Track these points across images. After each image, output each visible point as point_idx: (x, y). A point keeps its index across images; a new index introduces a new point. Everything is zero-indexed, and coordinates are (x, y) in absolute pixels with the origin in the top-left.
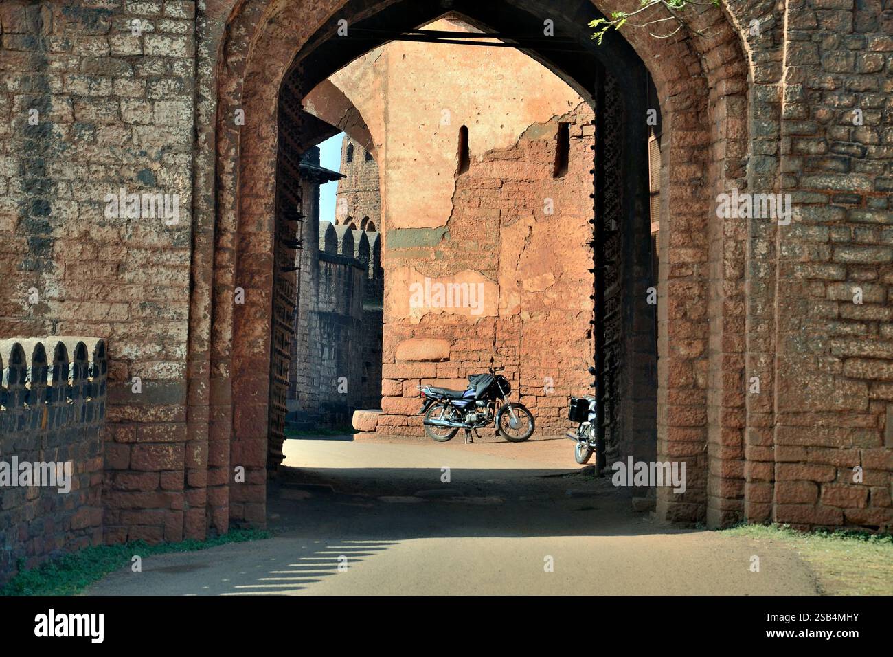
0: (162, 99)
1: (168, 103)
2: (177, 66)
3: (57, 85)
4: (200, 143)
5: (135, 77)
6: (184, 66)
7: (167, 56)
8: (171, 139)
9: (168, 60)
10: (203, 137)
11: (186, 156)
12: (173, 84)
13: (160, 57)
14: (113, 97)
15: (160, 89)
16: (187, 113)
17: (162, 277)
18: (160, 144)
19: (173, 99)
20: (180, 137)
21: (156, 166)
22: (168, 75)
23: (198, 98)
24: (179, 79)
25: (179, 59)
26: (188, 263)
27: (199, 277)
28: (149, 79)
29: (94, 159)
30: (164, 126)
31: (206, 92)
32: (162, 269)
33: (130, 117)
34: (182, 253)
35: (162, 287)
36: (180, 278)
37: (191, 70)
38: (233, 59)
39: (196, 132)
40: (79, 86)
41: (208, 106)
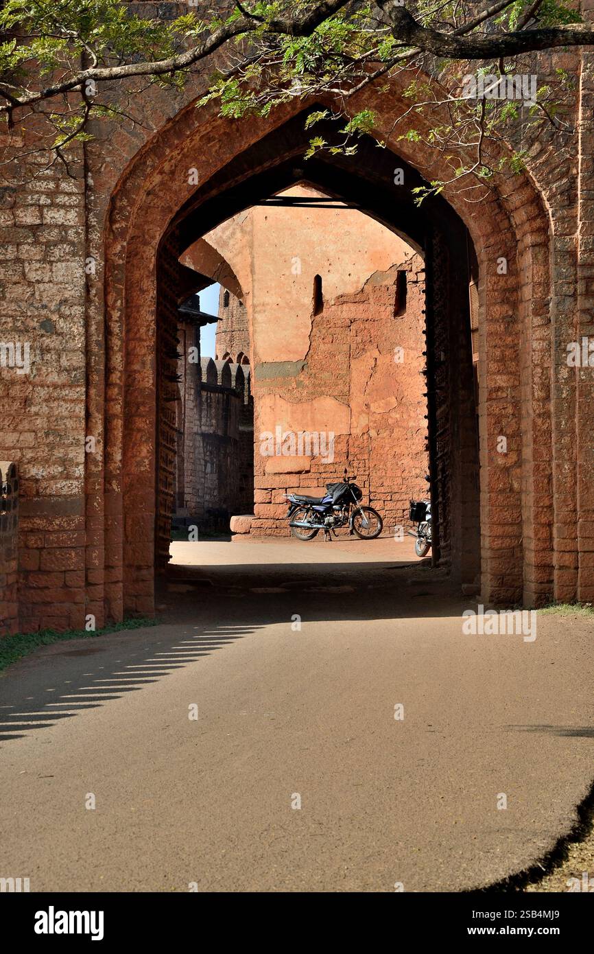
0: (59, 261)
1: (64, 264)
2: (71, 232)
4: (91, 297)
5: (36, 243)
6: (77, 233)
7: (62, 224)
8: (67, 294)
9: (63, 227)
10: (93, 292)
11: (79, 308)
12: (67, 248)
13: (56, 226)
14: (18, 260)
15: (57, 252)
16: (79, 272)
17: (63, 409)
18: (58, 298)
19: (68, 261)
20: (75, 292)
21: (55, 317)
22: (64, 240)
24: (72, 244)
25: (72, 227)
26: (83, 397)
27: (93, 409)
28: (48, 244)
29: (3, 312)
30: (61, 283)
31: (95, 254)
32: (62, 403)
33: (33, 276)
34: (78, 389)
35: (63, 418)
36: (77, 410)
37: (82, 236)
38: (118, 225)
39: (88, 287)
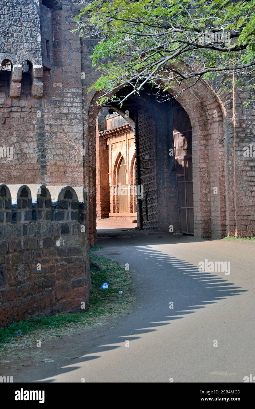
0: (75, 125)
1: (76, 126)
2: (78, 115)
3: (46, 122)
4: (84, 137)
5: (67, 119)
6: (80, 116)
7: (75, 113)
8: (77, 136)
9: (76, 114)
10: (85, 135)
11: (81, 141)
12: (77, 121)
13: (73, 113)
14: (61, 125)
15: (74, 122)
16: (81, 129)
17: (76, 175)
18: (74, 138)
19: (77, 125)
20: (80, 135)
21: (73, 144)
22: (76, 118)
23: (84, 124)
24: (79, 119)
25: (78, 113)
26: (83, 171)
27: (85, 175)
28: (71, 119)
29: (57, 142)
30: (75, 133)
31: (85, 123)
32: (76, 173)
33: (66, 130)
34: (81, 168)
35: (76, 178)
36: (81, 175)
37: (82, 117)
38: (90, 113)
39: (83, 134)
40: (52, 122)
41: (86, 126)
